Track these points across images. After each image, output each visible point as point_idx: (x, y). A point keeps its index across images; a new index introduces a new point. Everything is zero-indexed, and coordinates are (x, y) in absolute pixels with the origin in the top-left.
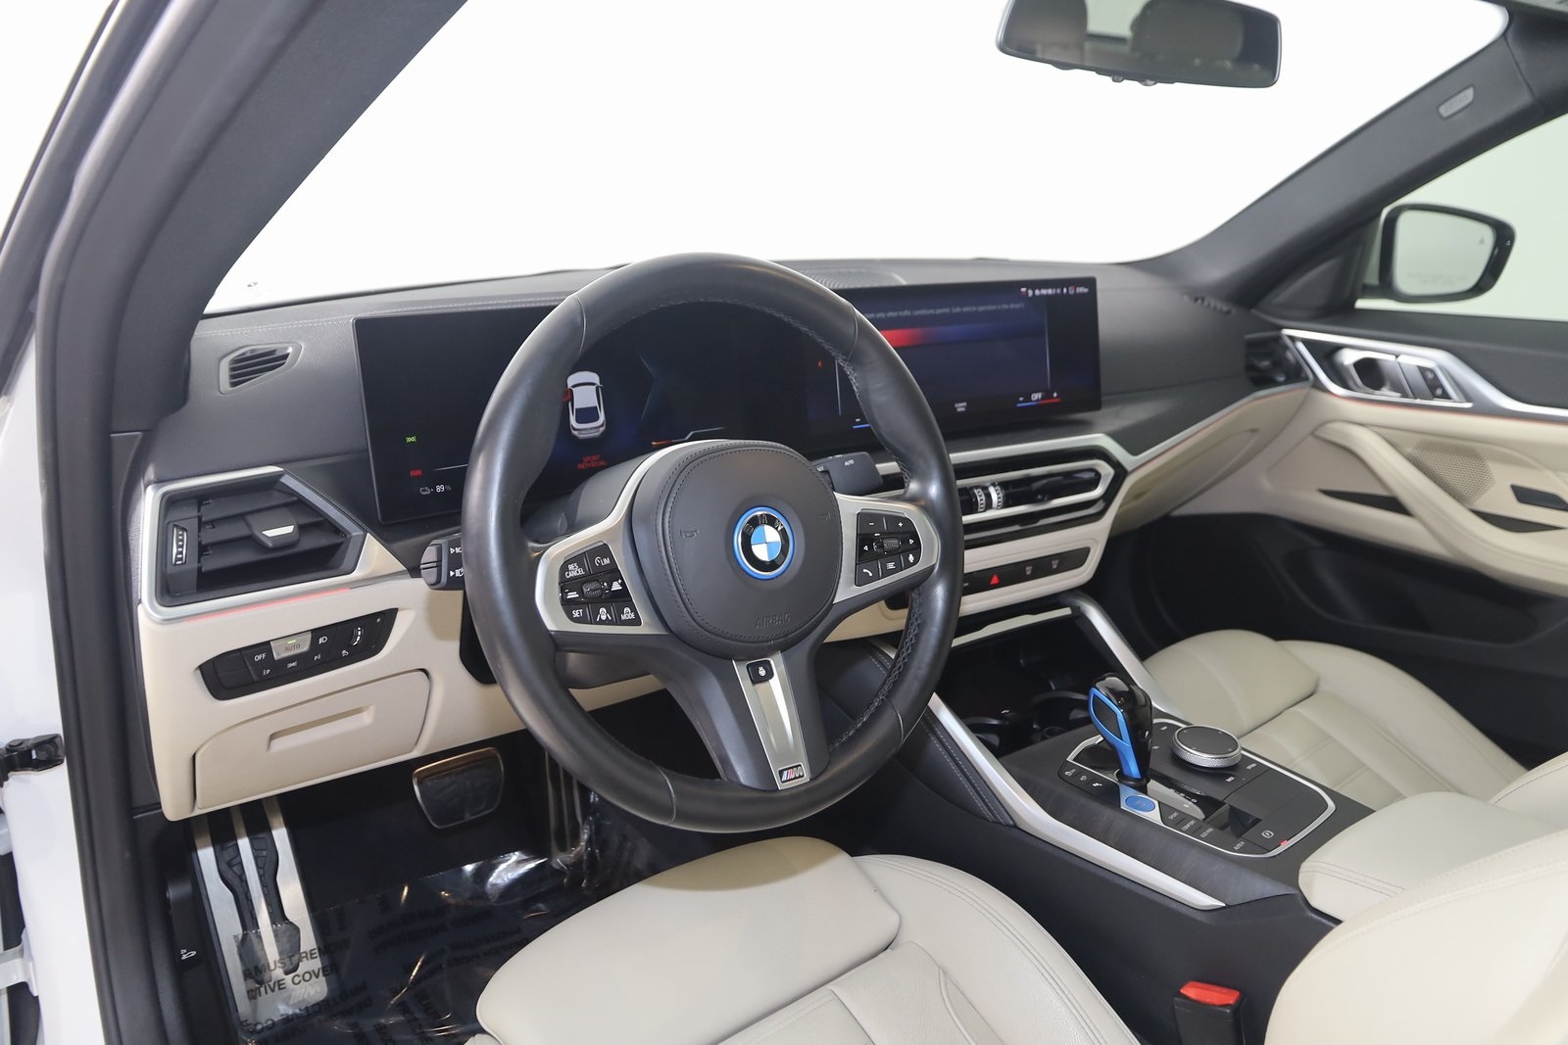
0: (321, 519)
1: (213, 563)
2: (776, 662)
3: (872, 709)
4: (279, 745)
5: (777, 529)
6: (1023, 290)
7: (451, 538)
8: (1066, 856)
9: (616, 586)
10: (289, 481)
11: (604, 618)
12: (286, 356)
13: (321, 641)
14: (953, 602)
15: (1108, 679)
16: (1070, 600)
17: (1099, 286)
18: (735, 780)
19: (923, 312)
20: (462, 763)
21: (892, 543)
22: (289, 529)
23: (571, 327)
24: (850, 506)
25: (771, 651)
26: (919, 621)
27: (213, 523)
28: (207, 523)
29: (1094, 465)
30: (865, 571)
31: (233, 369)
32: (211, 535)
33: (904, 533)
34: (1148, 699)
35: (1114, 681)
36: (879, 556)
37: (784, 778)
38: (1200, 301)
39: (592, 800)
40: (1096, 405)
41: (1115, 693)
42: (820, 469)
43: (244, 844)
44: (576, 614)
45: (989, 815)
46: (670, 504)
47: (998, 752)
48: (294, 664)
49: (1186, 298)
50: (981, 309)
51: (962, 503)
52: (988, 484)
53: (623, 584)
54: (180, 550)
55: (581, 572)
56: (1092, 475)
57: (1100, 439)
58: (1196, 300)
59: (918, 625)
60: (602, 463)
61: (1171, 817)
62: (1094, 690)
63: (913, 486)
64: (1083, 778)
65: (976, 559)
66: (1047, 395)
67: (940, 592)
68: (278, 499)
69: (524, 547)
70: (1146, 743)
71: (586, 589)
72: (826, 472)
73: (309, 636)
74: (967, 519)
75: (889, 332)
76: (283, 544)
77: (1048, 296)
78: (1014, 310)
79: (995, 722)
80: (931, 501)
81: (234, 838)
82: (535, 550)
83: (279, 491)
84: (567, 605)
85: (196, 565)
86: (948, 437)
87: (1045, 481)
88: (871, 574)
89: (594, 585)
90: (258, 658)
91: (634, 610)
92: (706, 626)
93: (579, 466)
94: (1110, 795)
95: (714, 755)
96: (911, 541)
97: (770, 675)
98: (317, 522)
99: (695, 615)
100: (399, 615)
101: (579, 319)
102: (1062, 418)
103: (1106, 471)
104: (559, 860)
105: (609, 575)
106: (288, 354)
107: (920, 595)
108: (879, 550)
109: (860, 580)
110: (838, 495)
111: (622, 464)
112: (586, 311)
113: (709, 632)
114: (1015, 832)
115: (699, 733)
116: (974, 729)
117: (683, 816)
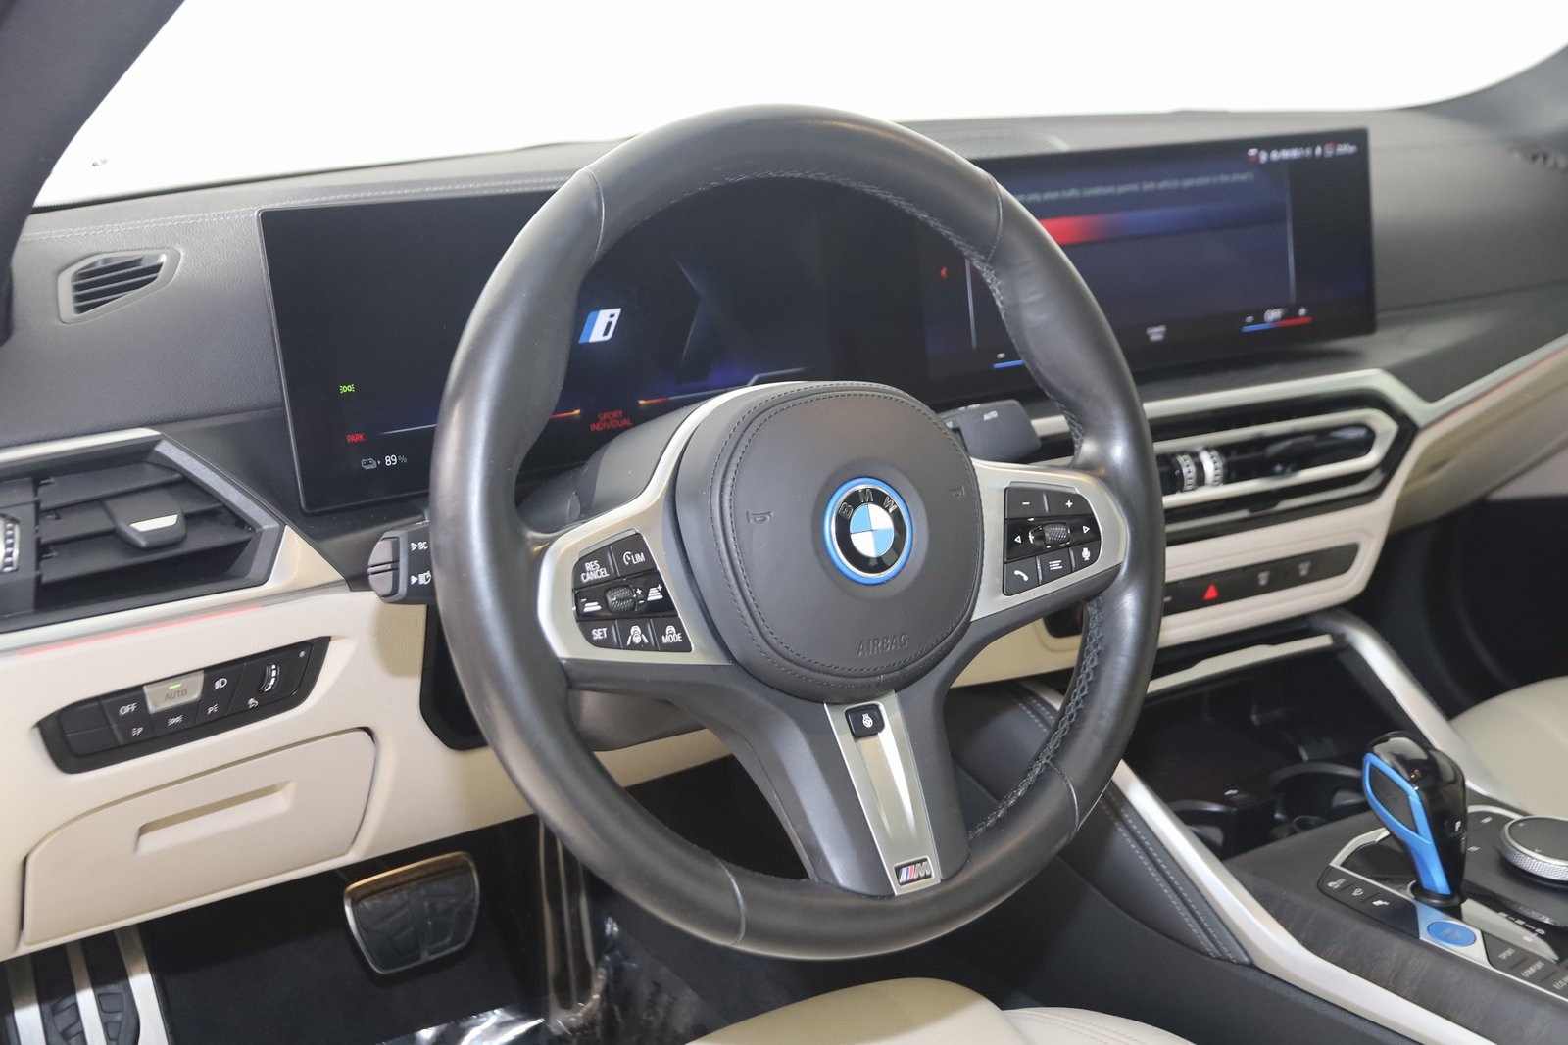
0: (218, 505)
1: (60, 569)
2: (889, 707)
3: (1031, 778)
4: (153, 842)
5: (887, 510)
6: (1253, 152)
7: (412, 528)
8: (1335, 1014)
9: (654, 595)
10: (167, 450)
11: (637, 640)
12: (157, 268)
13: (218, 684)
14: (1149, 625)
15: (1392, 740)
16: (1329, 623)
17: (1374, 143)
18: (830, 881)
19: (1098, 191)
20: (417, 874)
21: (1057, 532)
22: (171, 520)
23: (583, 217)
24: (994, 477)
25: (882, 690)
26: (1099, 648)
27: (57, 511)
28: (48, 511)
29: (1369, 417)
30: (1017, 572)
31: (78, 288)
32: (53, 530)
33: (1073, 516)
34: (1459, 779)
35: (1402, 743)
36: (1037, 551)
37: (903, 878)
38: (1540, 160)
39: (608, 931)
40: (1366, 325)
41: (1405, 762)
42: (950, 425)
43: (86, 1000)
44: (598, 634)
45: (1210, 947)
46: (731, 475)
47: (1222, 854)
48: (178, 719)
49: (1517, 156)
50: (1188, 183)
51: (1162, 475)
52: (1198, 449)
53: (664, 592)
54: (9, 550)
55: (604, 574)
56: (1361, 433)
57: (1372, 378)
58: (1534, 158)
59: (1098, 654)
60: (625, 422)
61: (1503, 956)
62: (1370, 758)
63: (1087, 448)
64: (1357, 892)
65: (1183, 561)
66: (1290, 313)
67: (1129, 604)
68: (151, 476)
69: (520, 539)
70: (1457, 841)
71: (612, 598)
72: (957, 430)
73: (200, 678)
74: (1171, 500)
75: (1053, 223)
76: (161, 543)
77: (1290, 162)
78: (1238, 185)
79: (1215, 808)
80: (1115, 469)
81: (72, 991)
82: (538, 542)
83: (152, 464)
84: (585, 621)
85: (32, 574)
86: (1141, 378)
87: (1288, 443)
88: (1026, 578)
89: (623, 593)
90: (125, 710)
91: (680, 629)
92: (785, 652)
93: (593, 427)
94: (1402, 919)
95: (798, 845)
96: (1086, 529)
97: (879, 725)
98: (212, 511)
99: (770, 637)
100: (332, 646)
101: (594, 204)
102: (1315, 346)
103: (1385, 427)
104: (561, 1021)
105: (643, 579)
106: (160, 266)
107: (1099, 608)
108: (1038, 543)
109: (1010, 587)
110: (977, 463)
111: (659, 419)
112: (604, 191)
113: (790, 661)
114: (1251, 974)
115: (777, 812)
116: (1188, 818)
117: (755, 933)
